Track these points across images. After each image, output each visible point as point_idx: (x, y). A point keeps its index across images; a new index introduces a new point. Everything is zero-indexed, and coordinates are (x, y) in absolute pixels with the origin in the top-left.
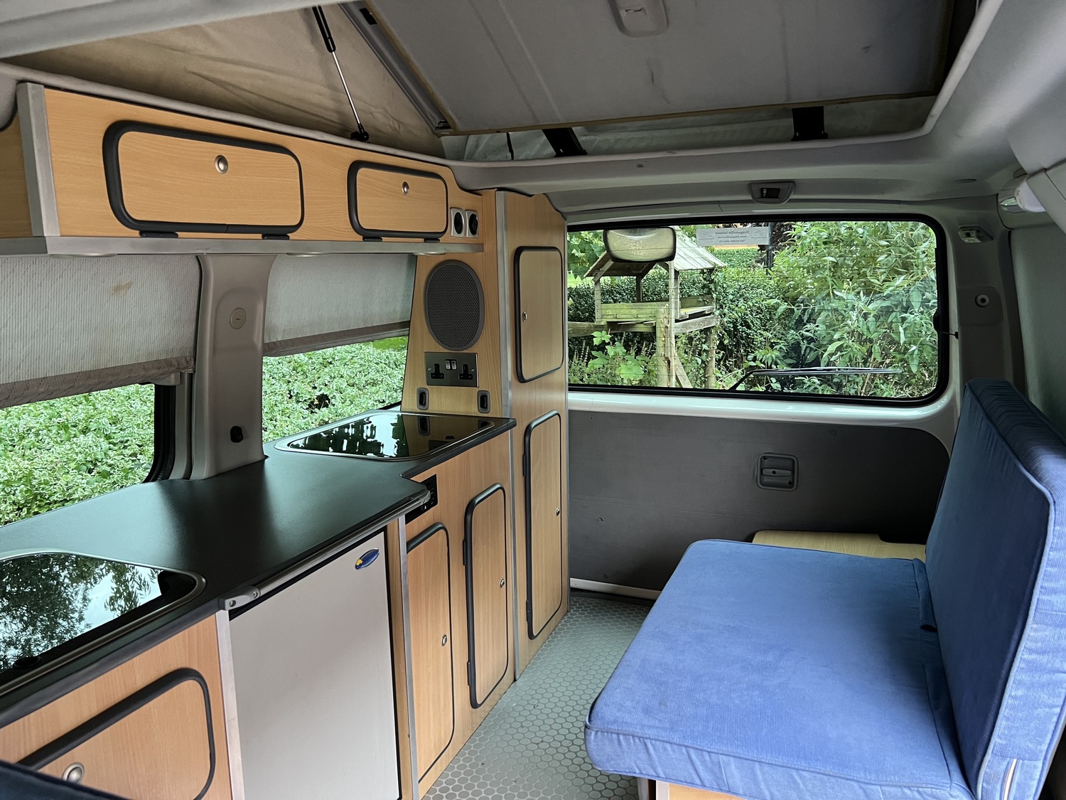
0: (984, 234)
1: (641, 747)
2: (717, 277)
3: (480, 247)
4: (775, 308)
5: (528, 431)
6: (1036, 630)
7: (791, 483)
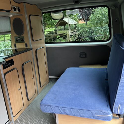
0: (116, 6)
1: (50, 107)
2: (77, 25)
3: (21, 15)
4: (87, 31)
5: (36, 50)
6: (123, 78)
7: (85, 57)
